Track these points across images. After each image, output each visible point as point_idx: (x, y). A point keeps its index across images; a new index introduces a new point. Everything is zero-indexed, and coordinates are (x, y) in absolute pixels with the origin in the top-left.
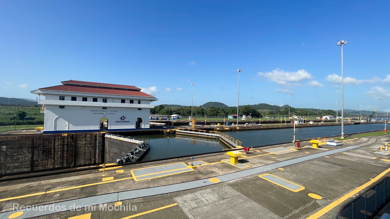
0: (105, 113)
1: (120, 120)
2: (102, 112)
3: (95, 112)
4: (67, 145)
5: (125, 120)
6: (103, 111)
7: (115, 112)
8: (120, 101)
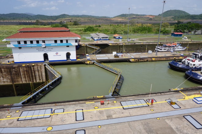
0: (45, 50)
1: (56, 55)
2: (43, 50)
3: (39, 50)
4: (26, 71)
5: (58, 54)
7: (51, 50)
8: (54, 41)
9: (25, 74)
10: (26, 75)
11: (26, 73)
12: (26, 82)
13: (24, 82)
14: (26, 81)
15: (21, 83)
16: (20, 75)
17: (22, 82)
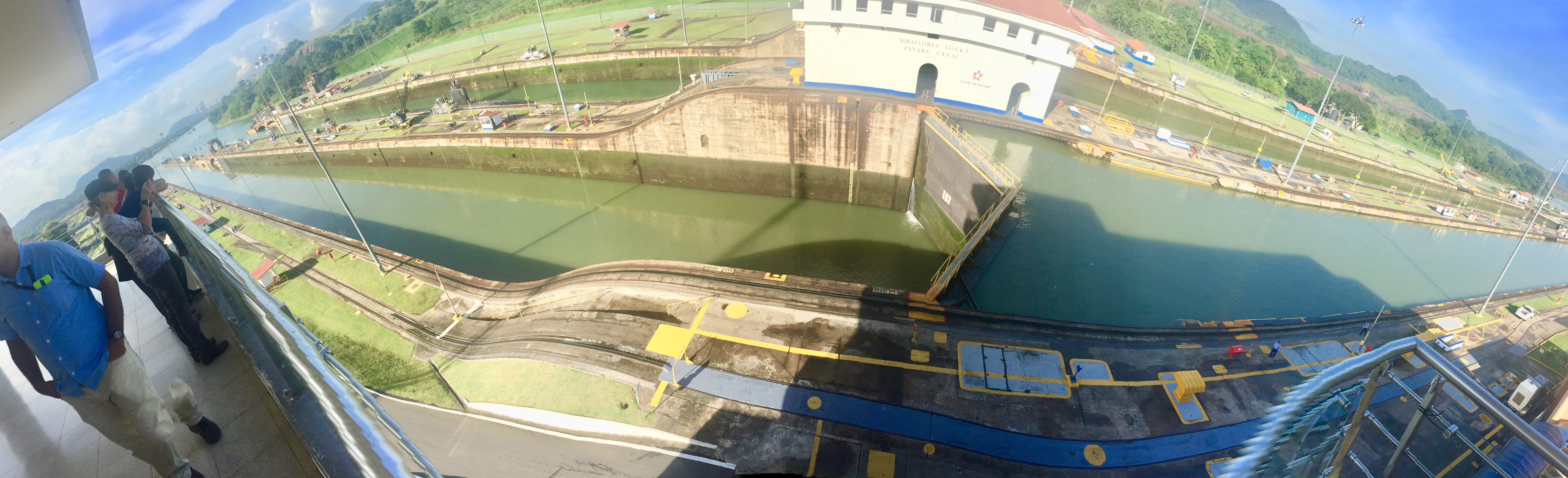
0: (932, 50)
1: (971, 80)
2: (926, 48)
3: (908, 45)
4: (847, 124)
5: (982, 81)
6: (928, 44)
7: (960, 54)
8: (982, 21)
9: (840, 135)
10: (843, 139)
11: (843, 132)
12: (838, 165)
13: (832, 163)
14: (839, 160)
15: (818, 162)
16: (822, 136)
17: (824, 163)
